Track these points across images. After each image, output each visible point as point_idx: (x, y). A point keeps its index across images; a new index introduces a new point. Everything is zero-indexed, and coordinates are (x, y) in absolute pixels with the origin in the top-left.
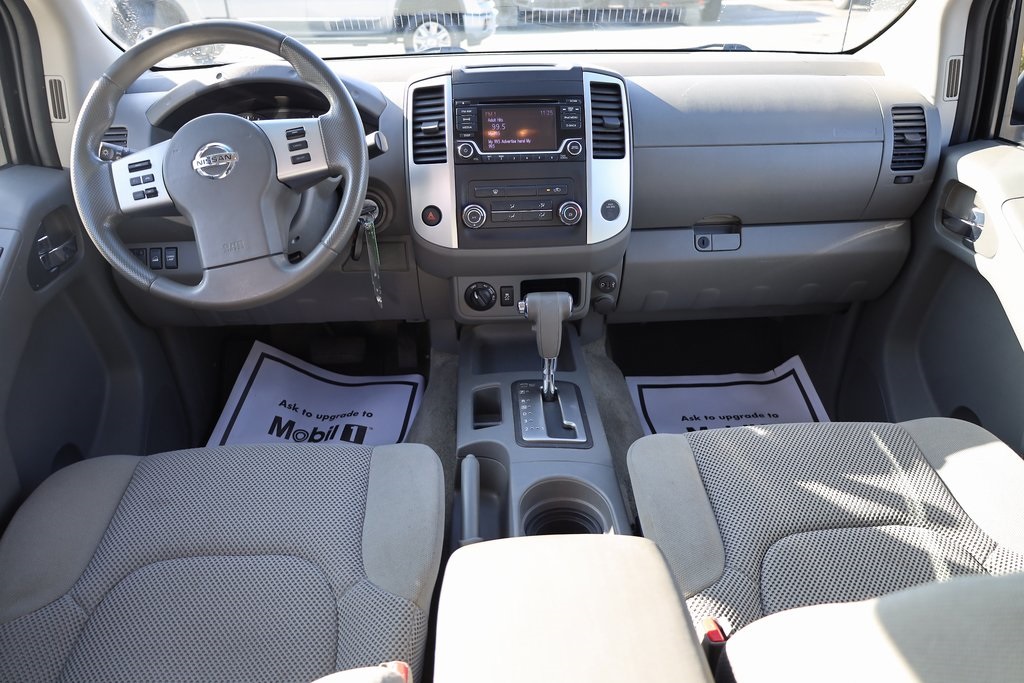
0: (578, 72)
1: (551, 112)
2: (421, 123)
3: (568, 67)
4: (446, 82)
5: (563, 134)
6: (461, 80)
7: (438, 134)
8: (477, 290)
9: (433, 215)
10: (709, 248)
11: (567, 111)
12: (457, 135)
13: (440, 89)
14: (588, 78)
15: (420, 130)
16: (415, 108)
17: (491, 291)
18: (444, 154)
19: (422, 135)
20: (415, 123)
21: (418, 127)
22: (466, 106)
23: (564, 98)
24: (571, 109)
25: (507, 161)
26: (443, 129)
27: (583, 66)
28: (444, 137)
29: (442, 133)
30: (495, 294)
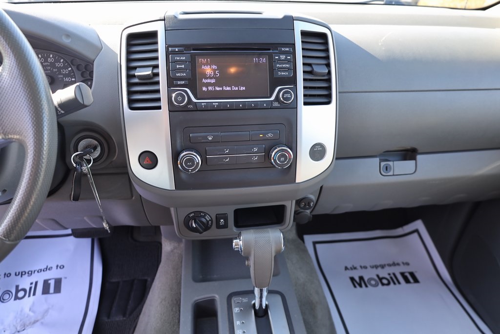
0: (289, 21)
1: (264, 60)
2: (135, 68)
3: (280, 16)
4: (159, 27)
5: (276, 82)
6: (174, 26)
7: (152, 80)
8: (194, 218)
9: (149, 160)
10: (391, 173)
11: (279, 60)
12: (171, 82)
13: (153, 35)
14: (299, 27)
15: (134, 76)
16: (129, 53)
17: (208, 218)
18: (159, 100)
19: (136, 80)
20: (129, 68)
21: (132, 73)
22: (180, 53)
23: (276, 46)
24: (283, 57)
25: (221, 108)
26: (157, 75)
27: (294, 15)
28: (158, 83)
29: (156, 79)
30: (211, 220)
